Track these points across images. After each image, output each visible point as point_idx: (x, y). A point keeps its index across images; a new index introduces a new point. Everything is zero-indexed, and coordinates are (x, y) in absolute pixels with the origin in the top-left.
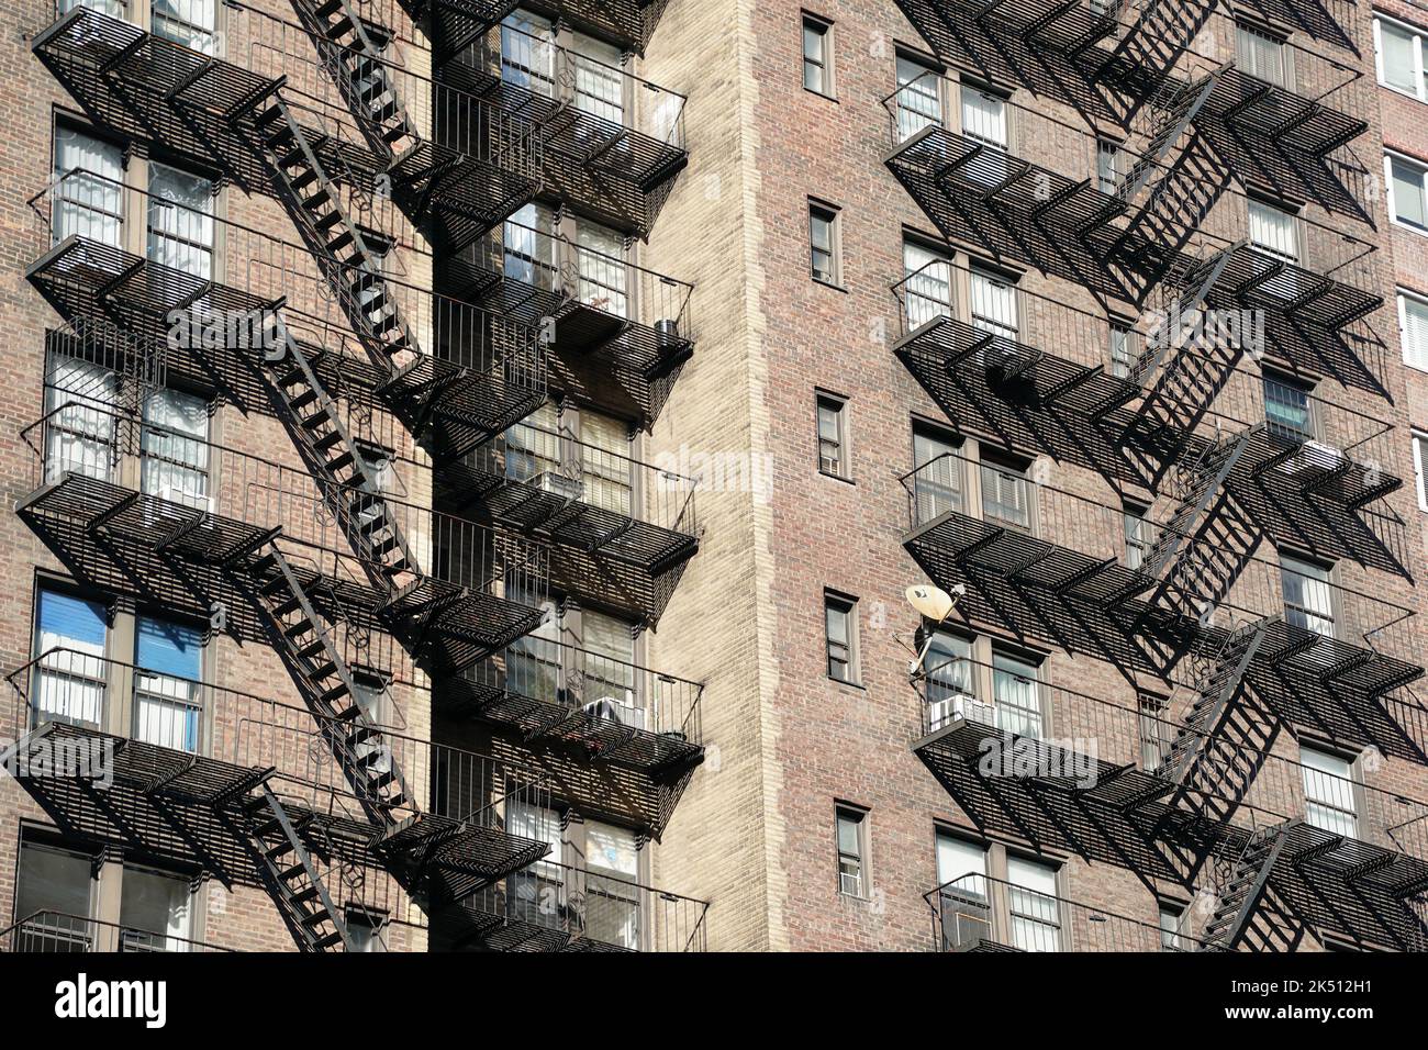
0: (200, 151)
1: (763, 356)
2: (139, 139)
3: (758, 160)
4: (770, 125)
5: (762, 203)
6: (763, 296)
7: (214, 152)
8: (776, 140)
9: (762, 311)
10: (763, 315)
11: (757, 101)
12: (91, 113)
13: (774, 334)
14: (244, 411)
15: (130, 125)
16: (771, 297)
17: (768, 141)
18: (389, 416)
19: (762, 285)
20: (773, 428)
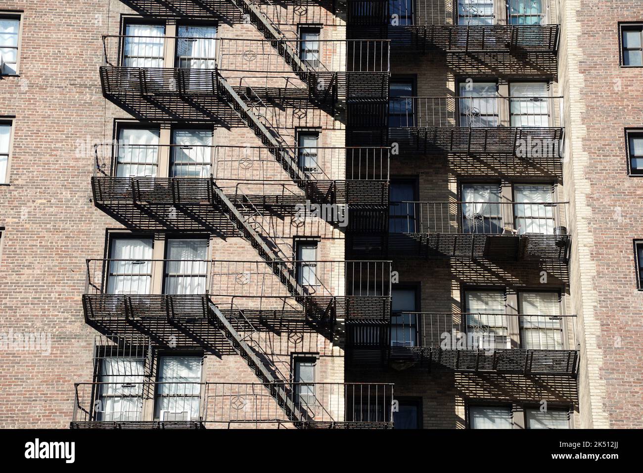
0: (196, 226)
1: (590, 231)
2: (159, 231)
3: (583, 119)
4: (594, 96)
5: (588, 143)
6: (589, 197)
7: (204, 224)
8: (598, 104)
9: (588, 206)
10: (589, 207)
11: (583, 85)
12: (129, 226)
13: (599, 216)
14: (220, 357)
15: (153, 225)
16: (595, 196)
17: (592, 106)
18: (315, 334)
19: (588, 190)
20: (598, 273)
